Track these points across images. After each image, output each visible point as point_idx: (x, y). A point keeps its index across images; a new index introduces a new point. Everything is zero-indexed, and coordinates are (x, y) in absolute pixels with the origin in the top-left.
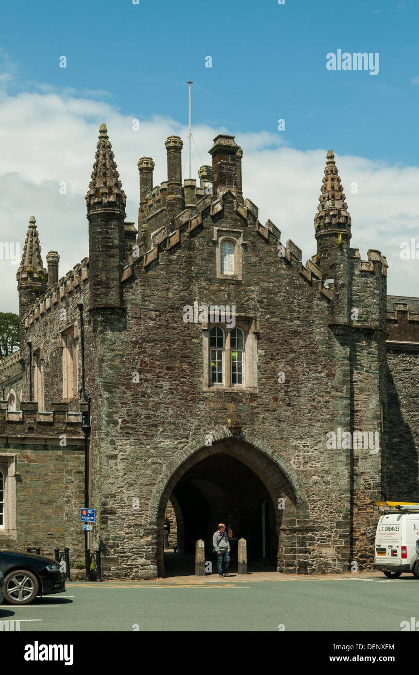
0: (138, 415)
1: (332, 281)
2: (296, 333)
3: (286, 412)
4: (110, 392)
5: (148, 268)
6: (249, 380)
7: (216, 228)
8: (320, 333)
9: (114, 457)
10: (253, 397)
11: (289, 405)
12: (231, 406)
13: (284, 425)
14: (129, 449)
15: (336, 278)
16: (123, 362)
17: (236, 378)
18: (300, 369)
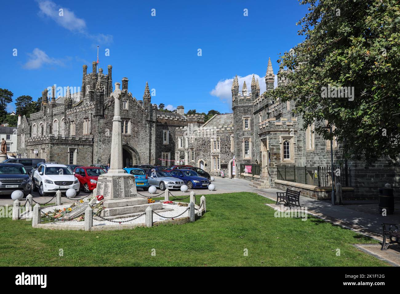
0: (106, 139)
1: (147, 111)
2: (139, 122)
3: (136, 139)
4: (100, 134)
5: (109, 107)
6: (129, 132)
7: (123, 98)
8: (144, 122)
9: (101, 149)
10: (130, 136)
11: (137, 138)
12: (125, 138)
13: (136, 142)
14: (104, 147)
15: (148, 110)
16: (103, 127)
17: (126, 132)
18: (140, 130)
